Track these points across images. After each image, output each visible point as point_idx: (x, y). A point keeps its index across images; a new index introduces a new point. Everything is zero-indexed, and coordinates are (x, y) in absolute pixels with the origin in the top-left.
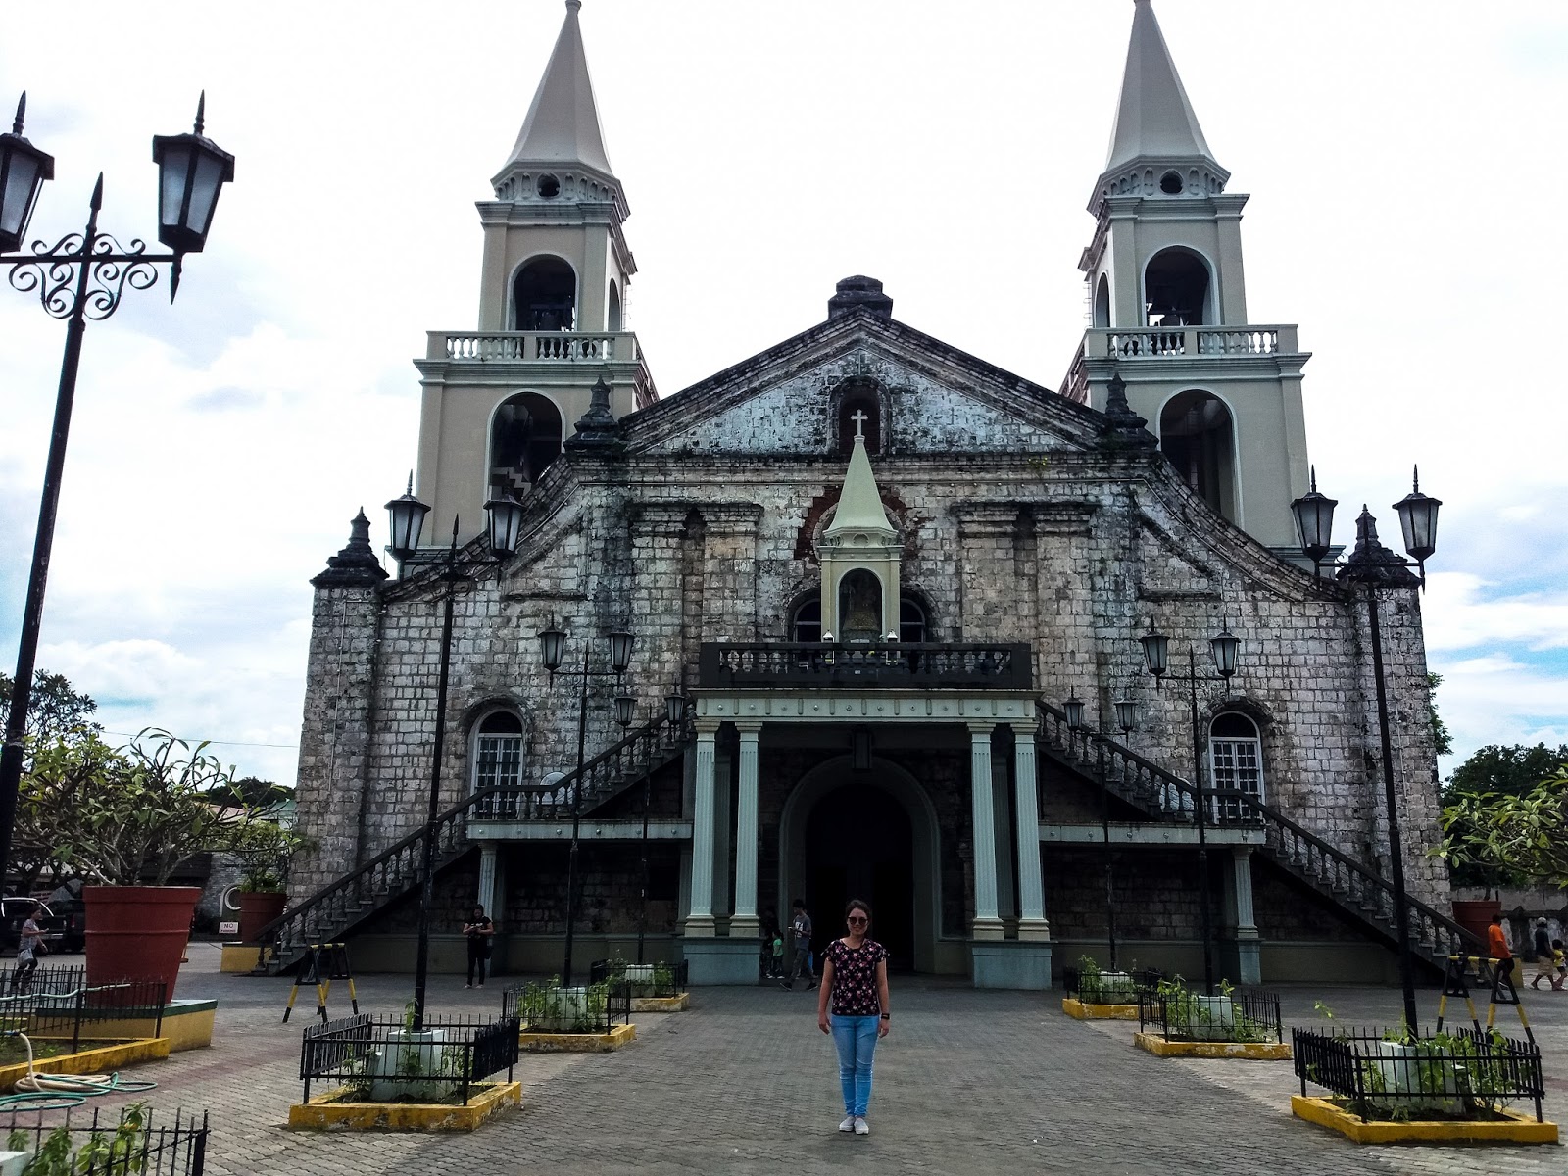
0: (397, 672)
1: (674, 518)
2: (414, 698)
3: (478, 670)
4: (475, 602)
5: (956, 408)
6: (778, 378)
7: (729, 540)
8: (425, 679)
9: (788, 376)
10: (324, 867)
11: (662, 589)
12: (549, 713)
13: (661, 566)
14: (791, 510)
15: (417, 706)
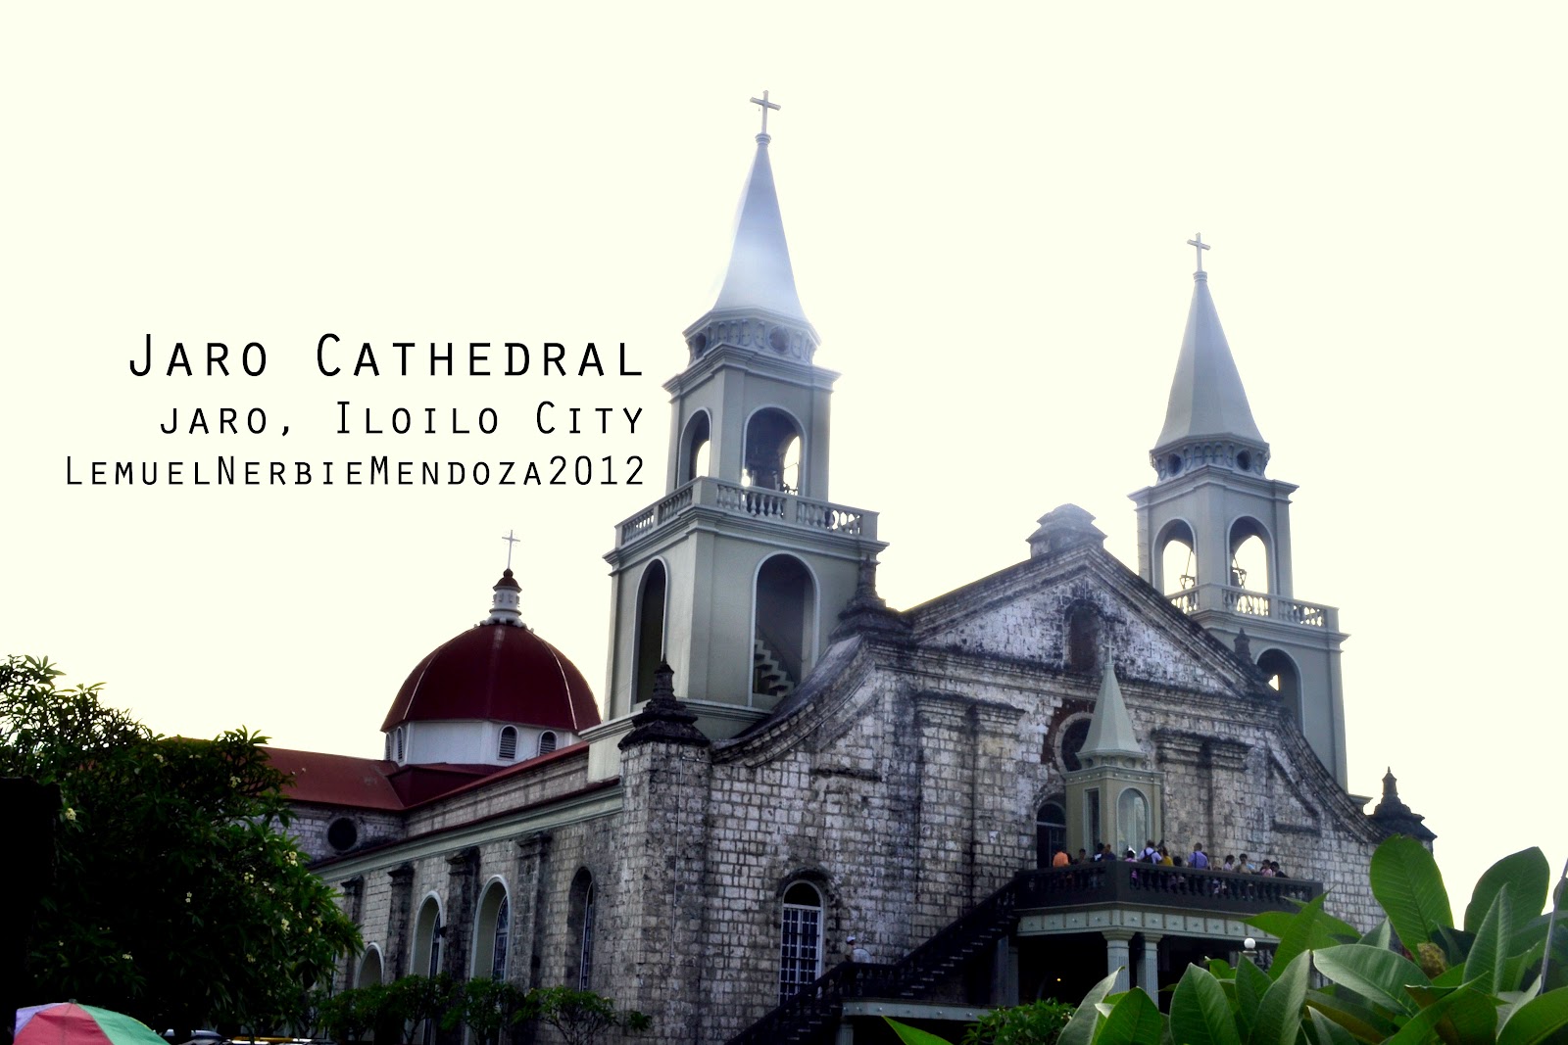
0: (722, 836)
1: (956, 713)
2: (738, 864)
3: (790, 841)
4: (789, 772)
5: (1153, 643)
6: (1027, 590)
7: (997, 739)
8: (747, 846)
9: (1034, 589)
10: (668, 1032)
11: (946, 780)
12: (852, 890)
13: (945, 758)
14: (1038, 717)
15: (740, 872)
